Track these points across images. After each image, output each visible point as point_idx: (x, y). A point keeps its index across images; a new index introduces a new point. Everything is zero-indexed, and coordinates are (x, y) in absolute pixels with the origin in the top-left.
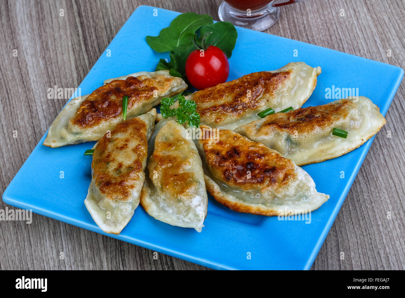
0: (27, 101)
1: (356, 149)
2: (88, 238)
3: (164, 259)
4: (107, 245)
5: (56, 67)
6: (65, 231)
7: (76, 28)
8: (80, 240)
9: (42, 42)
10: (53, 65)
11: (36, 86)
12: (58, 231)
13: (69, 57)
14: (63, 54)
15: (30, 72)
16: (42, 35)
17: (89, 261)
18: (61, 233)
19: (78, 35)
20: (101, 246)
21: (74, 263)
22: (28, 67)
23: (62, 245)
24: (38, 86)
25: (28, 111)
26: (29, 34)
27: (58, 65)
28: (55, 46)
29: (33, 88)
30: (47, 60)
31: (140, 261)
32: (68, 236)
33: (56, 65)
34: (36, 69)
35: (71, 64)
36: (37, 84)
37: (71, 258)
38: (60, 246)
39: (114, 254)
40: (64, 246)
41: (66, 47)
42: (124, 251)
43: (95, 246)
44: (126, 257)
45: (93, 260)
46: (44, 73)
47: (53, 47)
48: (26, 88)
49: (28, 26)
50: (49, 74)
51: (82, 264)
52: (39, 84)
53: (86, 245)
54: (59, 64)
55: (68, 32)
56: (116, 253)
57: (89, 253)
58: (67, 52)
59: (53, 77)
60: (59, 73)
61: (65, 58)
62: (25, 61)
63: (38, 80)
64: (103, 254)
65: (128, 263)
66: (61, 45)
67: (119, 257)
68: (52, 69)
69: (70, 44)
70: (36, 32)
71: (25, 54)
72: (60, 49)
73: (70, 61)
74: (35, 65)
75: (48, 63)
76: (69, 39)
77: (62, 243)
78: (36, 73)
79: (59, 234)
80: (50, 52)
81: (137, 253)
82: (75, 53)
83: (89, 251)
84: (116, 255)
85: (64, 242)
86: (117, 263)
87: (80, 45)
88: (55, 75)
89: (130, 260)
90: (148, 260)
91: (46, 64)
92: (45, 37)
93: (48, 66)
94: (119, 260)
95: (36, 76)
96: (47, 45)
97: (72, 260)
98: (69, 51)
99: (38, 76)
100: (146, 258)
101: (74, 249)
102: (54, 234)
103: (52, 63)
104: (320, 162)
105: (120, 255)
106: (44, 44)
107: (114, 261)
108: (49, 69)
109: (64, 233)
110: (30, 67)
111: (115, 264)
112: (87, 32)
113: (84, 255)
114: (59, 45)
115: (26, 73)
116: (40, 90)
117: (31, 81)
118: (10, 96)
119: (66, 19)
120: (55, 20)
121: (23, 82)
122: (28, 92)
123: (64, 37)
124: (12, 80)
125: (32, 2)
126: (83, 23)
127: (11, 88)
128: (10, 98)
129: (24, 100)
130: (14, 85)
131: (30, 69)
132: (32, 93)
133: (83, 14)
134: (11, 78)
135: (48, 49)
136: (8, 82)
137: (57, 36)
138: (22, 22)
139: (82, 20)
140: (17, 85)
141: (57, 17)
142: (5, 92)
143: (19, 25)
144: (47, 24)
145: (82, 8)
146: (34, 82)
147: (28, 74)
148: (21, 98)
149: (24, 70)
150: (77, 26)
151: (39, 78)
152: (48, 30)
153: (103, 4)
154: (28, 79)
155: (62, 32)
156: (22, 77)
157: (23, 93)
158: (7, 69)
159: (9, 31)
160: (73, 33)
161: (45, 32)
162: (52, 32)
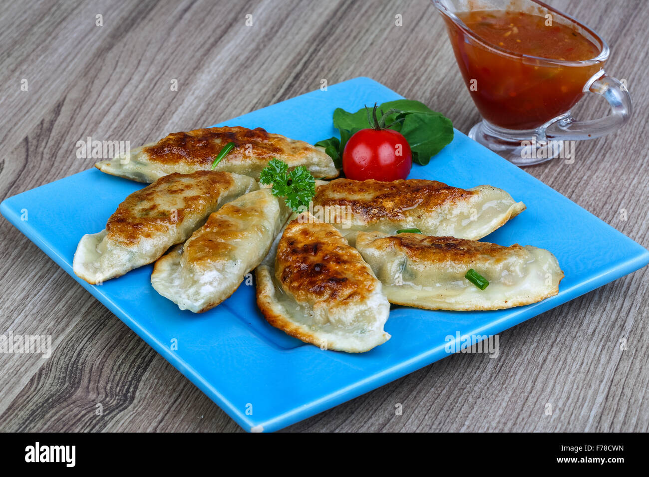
9: (223, 89)
10: (213, 114)
14: (235, 108)
16: (229, 81)
22: (181, 107)
23: (38, 292)
26: (215, 76)
27: (218, 117)
28: (234, 98)
30: (210, 108)
32: (56, 285)
38: (35, 292)
41: (246, 104)
47: (231, 98)
49: (221, 68)
50: (199, 121)
54: (222, 116)
62: (183, 100)
66: (243, 99)
68: (207, 119)
69: (255, 101)
70: (225, 77)
71: (191, 93)
72: (237, 102)
74: (190, 108)
75: (209, 111)
76: (259, 96)
78: (184, 115)
80: (221, 102)
91: (205, 111)
92: (232, 85)
93: (206, 113)
96: (225, 94)
98: (245, 108)
102: (41, 277)
103: (212, 113)
106: (223, 91)
108: (204, 118)
110: (183, 107)
114: (240, 98)
117: (170, 122)
118: (130, 127)
119: (276, 75)
120: (260, 73)
121: (159, 120)
122: (154, 131)
123: (255, 92)
124: (149, 113)
125: (253, 46)
126: (293, 86)
127: (139, 120)
128: (128, 129)
129: (142, 137)
130: (146, 119)
131: (180, 109)
132: (158, 134)
133: (302, 77)
134: (149, 110)
135: (222, 98)
136: (141, 113)
137: (247, 88)
138: (219, 62)
139: (294, 83)
140: (150, 119)
141: (267, 70)
142: (128, 121)
143: (213, 63)
144: (248, 72)
145: (307, 71)
146: (173, 123)
147: (174, 113)
148: (141, 133)
149: (173, 108)
150: (281, 87)
151: (183, 121)
152: (241, 79)
153: (337, 75)
154: (168, 118)
155: (256, 87)
156: (164, 114)
157: (148, 129)
158: (154, 100)
159: (195, 65)
160: (269, 92)
161: (237, 80)
162: (244, 83)
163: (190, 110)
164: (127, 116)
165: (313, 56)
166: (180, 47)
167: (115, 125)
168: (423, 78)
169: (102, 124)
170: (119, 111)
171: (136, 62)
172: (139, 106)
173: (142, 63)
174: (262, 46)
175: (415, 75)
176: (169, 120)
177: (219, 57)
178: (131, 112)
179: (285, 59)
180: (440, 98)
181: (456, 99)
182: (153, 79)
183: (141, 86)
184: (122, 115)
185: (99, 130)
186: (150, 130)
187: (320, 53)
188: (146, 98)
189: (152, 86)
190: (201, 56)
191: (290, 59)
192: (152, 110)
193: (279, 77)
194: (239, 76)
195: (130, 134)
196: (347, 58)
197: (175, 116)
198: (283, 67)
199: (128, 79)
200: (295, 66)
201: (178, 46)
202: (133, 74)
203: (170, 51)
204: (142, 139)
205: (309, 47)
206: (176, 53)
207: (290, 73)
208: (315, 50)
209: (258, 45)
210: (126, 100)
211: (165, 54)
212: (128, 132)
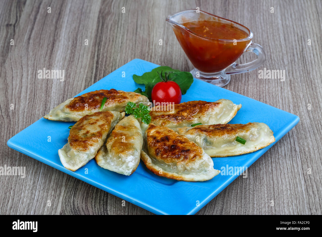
1: (250, 153)
2: (57, 178)
3: (102, 198)
4: (67, 184)
5: (71, 87)
6: (43, 172)
7: (92, 69)
8: (51, 179)
9: (67, 73)
10: (70, 86)
11: (54, 95)
12: (39, 171)
13: (82, 83)
14: (78, 81)
15: (53, 87)
16: (68, 69)
17: (52, 190)
18: (40, 173)
19: (92, 73)
20: (64, 184)
21: (42, 190)
22: (53, 84)
23: (38, 179)
24: (55, 95)
25: (44, 106)
27: (73, 87)
28: (75, 77)
29: (52, 95)
30: (67, 83)
31: (86, 196)
32: (44, 175)
33: (72, 86)
34: (57, 86)
35: (81, 87)
36: (55, 94)
37: (42, 187)
38: (37, 180)
39: (71, 189)
40: (39, 180)
41: (82, 78)
42: (77, 189)
43: (60, 183)
44: (77, 192)
45: (56, 190)
46: (62, 89)
47: (73, 77)
48: (48, 95)
49: (61, 64)
50: (65, 90)
51: (48, 191)
52: (56, 94)
53: (54, 182)
54: (74, 86)
55: (86, 71)
56: (72, 189)
57: (54, 186)
58: (81, 80)
59: (67, 92)
60: (72, 90)
61: (79, 83)
63: (57, 92)
64: (63, 189)
65: (78, 196)
66: (79, 76)
67: (73, 192)
69: (85, 77)
72: (77, 78)
73: (81, 86)
74: (58, 84)
75: (67, 84)
76: (86, 74)
77: (39, 178)
78: (57, 88)
79: (38, 173)
80: (70, 79)
81: (86, 192)
82: (87, 82)
83: (55, 185)
84: (71, 190)
85: (40, 177)
86: (70, 195)
87: (91, 79)
88: (69, 91)
89: (80, 194)
90: (92, 196)
91: (65, 85)
92: (70, 71)
93: (66, 86)
94: (72, 193)
95: (56, 90)
96: (70, 75)
97: (42, 188)
98: (83, 80)
99: (57, 90)
100: (91, 195)
101: (45, 183)
102: (36, 173)
103: (69, 85)
104: (223, 157)
105: (74, 191)
106: (68, 74)
107: (69, 193)
108: (66, 88)
109: (42, 173)
110: (54, 84)
111: (69, 195)
112: (98, 72)
113: (50, 187)
114: (78, 76)
115: (51, 87)
116: (56, 97)
117: (52, 92)
118: (35, 97)
119: (88, 63)
120: (80, 63)
121: (47, 92)
122: (47, 97)
123: (82, 72)
124: (40, 89)
125: (69, 52)
126: (98, 67)
127: (38, 93)
128: (35, 98)
129: (44, 101)
130: (40, 92)
131: (54, 86)
132: (50, 98)
133: (100, 63)
134: (39, 88)
135: (69, 77)
136: (37, 90)
137: (78, 71)
138: (58, 61)
139: (98, 66)
140: (42, 92)
141: (82, 62)
142: (33, 94)
143: (56, 62)
144: (74, 64)
145: (100, 60)
146: (54, 92)
147: (51, 88)
148: (42, 99)
149: (50, 85)
150: (93, 68)
151: (58, 91)
152: (73, 67)
153: (115, 59)
154: (50, 91)
155: (82, 70)
156: (47, 89)
157: (44, 97)
158: (39, 83)
159: (48, 64)
160: (89, 72)
161: (71, 68)
162: (75, 69)
163: (58, 85)
164: (31, 92)
165: (99, 52)
166: (36, 57)
167: (28, 97)
168: (153, 55)
169: (21, 98)
170: (26, 90)
171: (20, 67)
172: (34, 87)
173: (23, 67)
174: (73, 51)
175: (148, 54)
176: (51, 91)
177: (57, 59)
178: (32, 90)
179: (87, 55)
180: (165, 63)
181: (172, 62)
182: (33, 74)
183: (29, 77)
184: (29, 92)
185: (22, 101)
186: (45, 97)
187: (101, 50)
188: (35, 83)
189: (34, 77)
190: (49, 60)
191: (89, 55)
192: (41, 88)
193: (90, 64)
194: (71, 66)
195: (38, 100)
196: (115, 51)
197: (53, 88)
198: (89, 59)
199: (21, 75)
200: (94, 58)
201: (35, 56)
202: (22, 73)
203: (33, 59)
204: (44, 102)
205: (95, 48)
206: (36, 60)
207: (93, 61)
208: (98, 49)
209: (72, 51)
210: (26, 85)
211: (31, 61)
212: (36, 99)
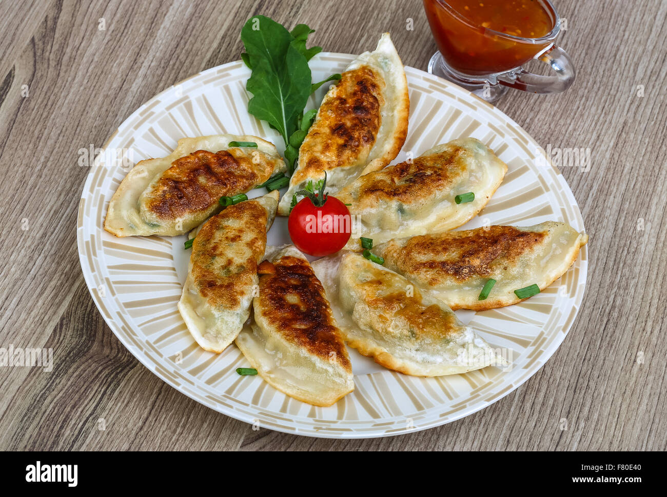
0: (140, 47)
